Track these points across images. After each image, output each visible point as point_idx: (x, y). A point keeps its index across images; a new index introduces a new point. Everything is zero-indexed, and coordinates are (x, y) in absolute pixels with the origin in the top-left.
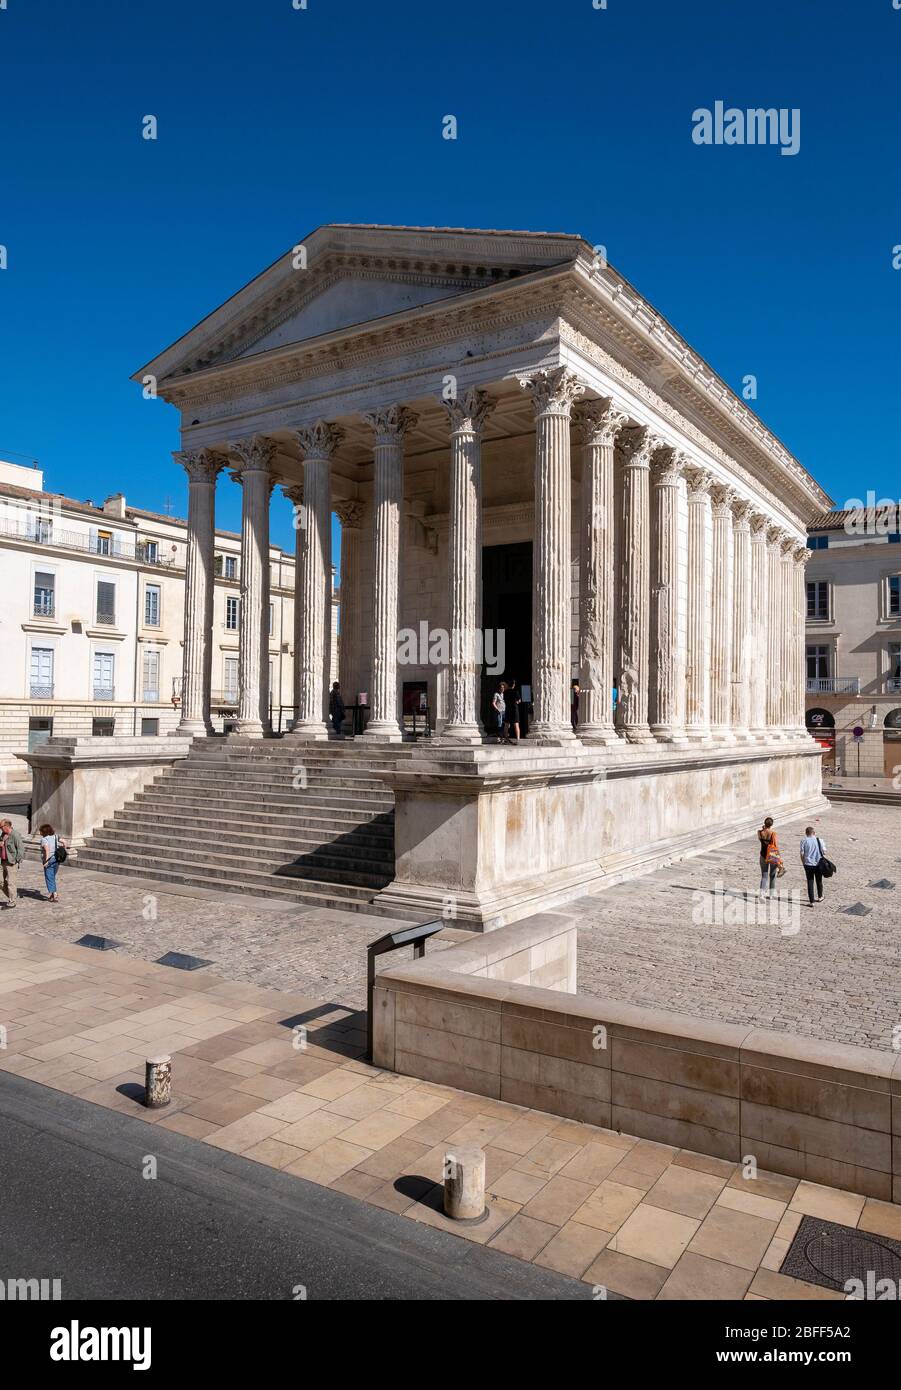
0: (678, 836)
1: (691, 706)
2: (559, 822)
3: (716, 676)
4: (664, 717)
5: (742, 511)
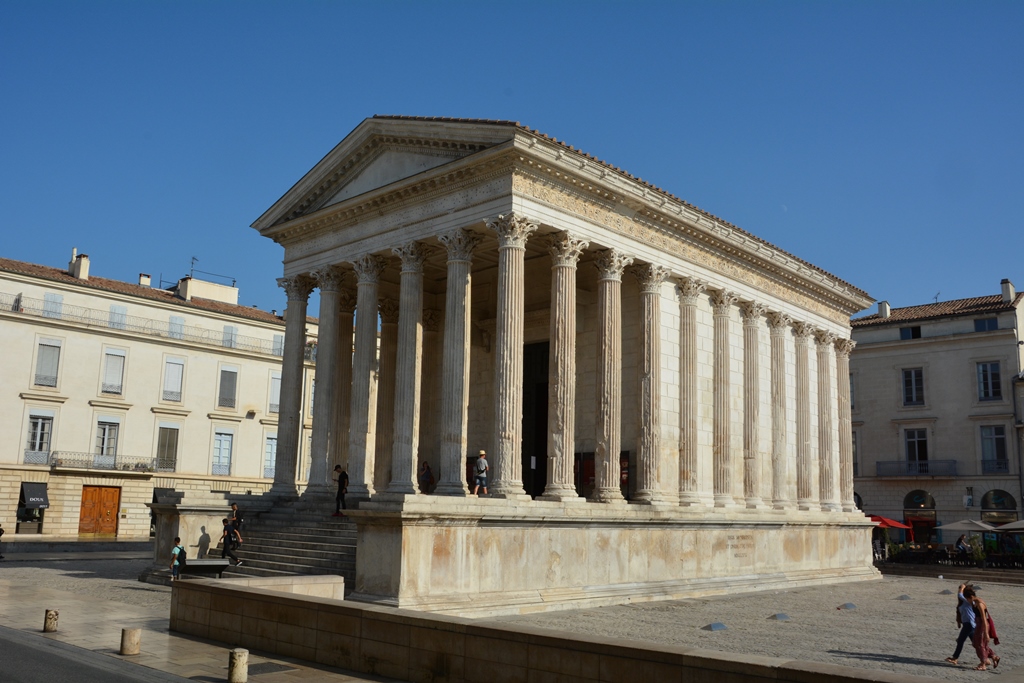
1: (684, 476)
3: (718, 451)
5: (750, 309)
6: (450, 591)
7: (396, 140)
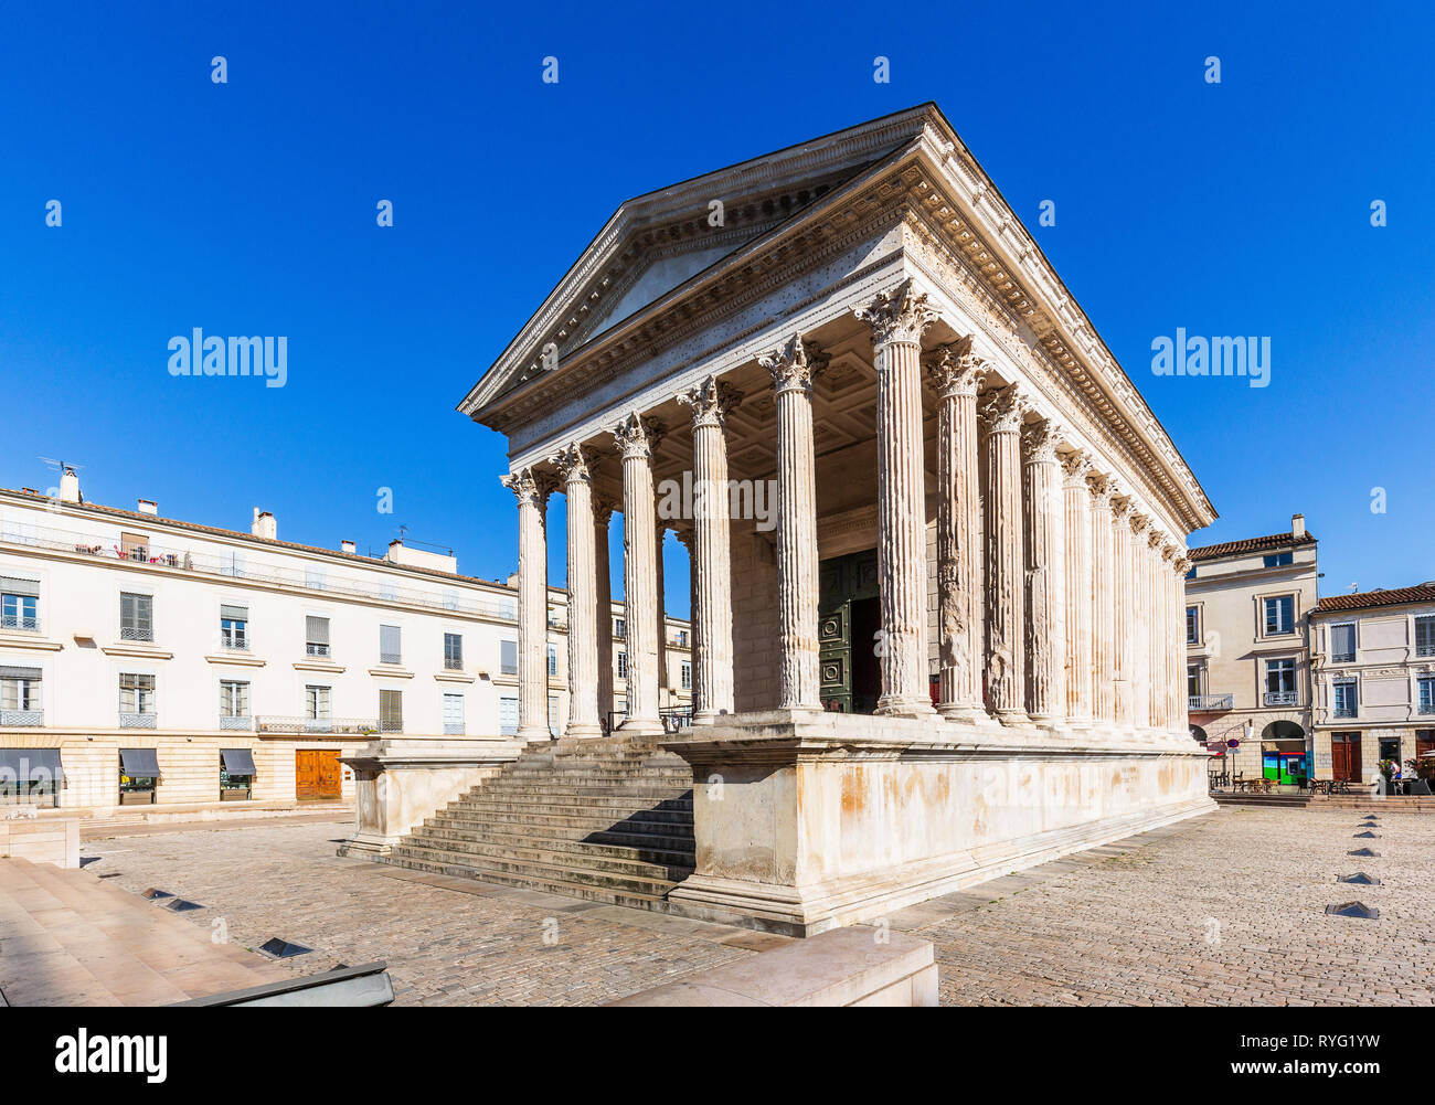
0: (1065, 828)
1: (1071, 697)
2: (917, 803)
3: (1098, 671)
4: (1043, 705)
5: (1122, 507)
6: (866, 865)
7: (674, 233)
